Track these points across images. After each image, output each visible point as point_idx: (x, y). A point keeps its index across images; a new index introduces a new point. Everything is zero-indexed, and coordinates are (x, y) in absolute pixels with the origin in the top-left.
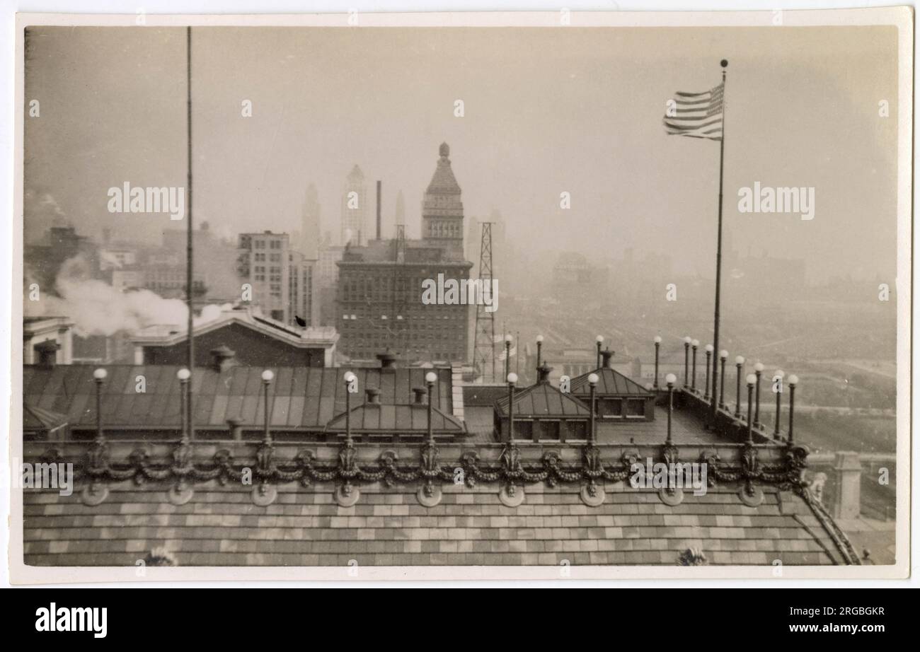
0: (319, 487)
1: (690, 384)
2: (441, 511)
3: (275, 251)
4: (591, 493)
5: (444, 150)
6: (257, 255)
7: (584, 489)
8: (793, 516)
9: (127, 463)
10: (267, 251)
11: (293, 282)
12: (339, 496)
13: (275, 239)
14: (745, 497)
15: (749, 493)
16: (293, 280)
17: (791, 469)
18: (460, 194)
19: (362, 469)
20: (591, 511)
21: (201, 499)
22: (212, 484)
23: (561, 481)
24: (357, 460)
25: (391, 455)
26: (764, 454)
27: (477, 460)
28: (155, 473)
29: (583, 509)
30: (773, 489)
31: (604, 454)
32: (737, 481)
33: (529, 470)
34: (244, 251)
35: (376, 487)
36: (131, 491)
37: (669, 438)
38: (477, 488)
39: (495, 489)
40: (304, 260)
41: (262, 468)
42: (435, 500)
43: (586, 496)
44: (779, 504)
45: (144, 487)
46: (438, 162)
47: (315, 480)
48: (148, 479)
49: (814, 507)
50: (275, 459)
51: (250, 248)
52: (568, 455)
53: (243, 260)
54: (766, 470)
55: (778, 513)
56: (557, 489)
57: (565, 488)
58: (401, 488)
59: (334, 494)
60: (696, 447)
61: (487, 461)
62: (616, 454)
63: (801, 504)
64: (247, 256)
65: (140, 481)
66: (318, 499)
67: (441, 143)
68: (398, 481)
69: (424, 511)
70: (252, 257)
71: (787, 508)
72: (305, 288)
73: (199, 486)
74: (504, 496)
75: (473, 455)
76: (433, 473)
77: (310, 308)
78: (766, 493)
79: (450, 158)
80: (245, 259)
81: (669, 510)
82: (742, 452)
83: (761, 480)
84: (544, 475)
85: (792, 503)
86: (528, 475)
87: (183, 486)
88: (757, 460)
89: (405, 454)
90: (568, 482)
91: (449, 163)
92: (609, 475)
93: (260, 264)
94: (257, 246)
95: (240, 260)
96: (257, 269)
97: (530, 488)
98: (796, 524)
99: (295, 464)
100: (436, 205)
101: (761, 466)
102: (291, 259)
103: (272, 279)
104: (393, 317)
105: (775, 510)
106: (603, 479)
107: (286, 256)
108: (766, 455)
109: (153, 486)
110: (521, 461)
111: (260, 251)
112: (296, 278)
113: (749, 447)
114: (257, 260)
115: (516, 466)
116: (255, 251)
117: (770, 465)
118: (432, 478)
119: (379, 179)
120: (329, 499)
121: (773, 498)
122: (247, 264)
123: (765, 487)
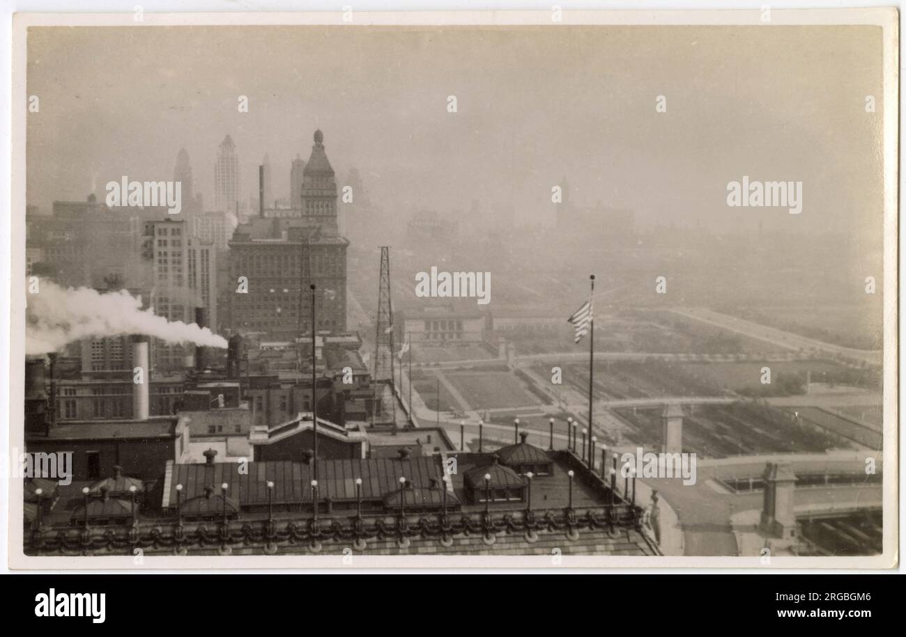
0: (388, 539)
1: (572, 446)
2: (453, 549)
3: (177, 237)
4: (530, 536)
5: (318, 137)
6: (160, 241)
7: (526, 534)
8: (636, 543)
9: (286, 531)
10: (169, 238)
11: (192, 263)
12: (399, 543)
13: (175, 226)
14: (610, 534)
15: (613, 532)
16: (192, 262)
17: (634, 518)
18: (333, 175)
19: (411, 528)
20: (531, 546)
21: (325, 549)
22: (331, 541)
23: (514, 530)
24: (408, 524)
25: (425, 520)
26: (620, 511)
27: (471, 521)
28: (301, 536)
29: (526, 545)
30: (624, 529)
31: (536, 514)
32: (607, 526)
33: (497, 525)
34: (148, 238)
35: (418, 537)
36: (288, 546)
37: (570, 504)
38: (470, 536)
39: (480, 536)
40: (201, 244)
41: (358, 531)
42: (449, 543)
43: (527, 537)
44: (628, 537)
45: (296, 544)
46: (313, 147)
47: (385, 535)
48: (297, 539)
49: (646, 538)
50: (364, 526)
51: (153, 235)
52: (517, 515)
53: (148, 246)
54: (621, 519)
55: (627, 542)
56: (512, 533)
57: (517, 533)
58: (431, 537)
59: (396, 543)
60: (583, 508)
61: (475, 521)
62: (542, 514)
63: (639, 537)
64: (151, 242)
65: (293, 541)
66: (388, 545)
67: (316, 130)
68: (429, 534)
69: (443, 549)
70: (156, 243)
71: (633, 539)
72: (203, 269)
73: (324, 542)
74: (485, 540)
75: (468, 518)
76: (447, 529)
77: (208, 286)
78: (621, 531)
79: (324, 143)
80: (149, 245)
81: (572, 544)
82: (608, 510)
83: (619, 525)
84: (505, 527)
85: (634, 536)
86: (497, 527)
87: (317, 542)
88: (616, 514)
89: (432, 518)
90: (518, 530)
91: (323, 148)
92: (540, 526)
93: (163, 250)
94: (160, 233)
95: (145, 245)
96: (160, 253)
97: (498, 534)
98: (637, 548)
99: (375, 528)
100: (312, 186)
101: (618, 517)
102: (189, 244)
103: (174, 262)
104: (279, 290)
105: (626, 541)
106: (537, 528)
107: (185, 242)
108: (621, 511)
109: (300, 543)
110: (494, 520)
111: (163, 238)
112: (194, 260)
113: (612, 508)
114: (160, 245)
115: (491, 523)
116: (157, 237)
117: (623, 516)
118: (447, 532)
119: (261, 164)
120: (394, 545)
121: (625, 534)
122: (151, 249)
123: (621, 528)
